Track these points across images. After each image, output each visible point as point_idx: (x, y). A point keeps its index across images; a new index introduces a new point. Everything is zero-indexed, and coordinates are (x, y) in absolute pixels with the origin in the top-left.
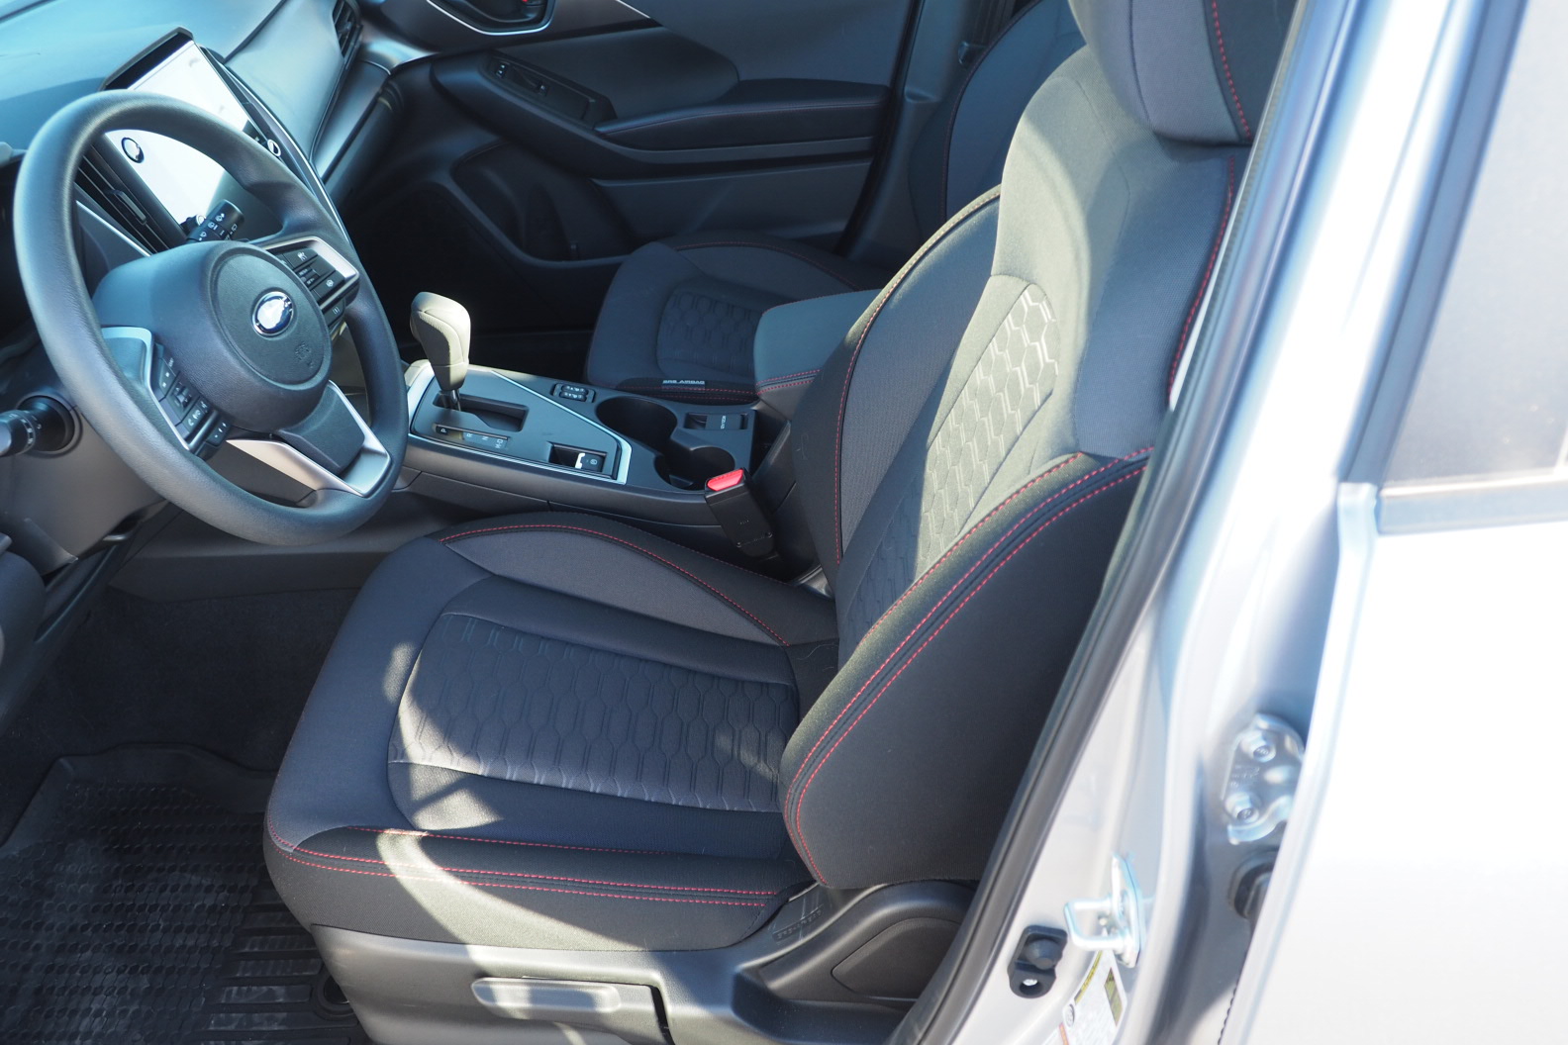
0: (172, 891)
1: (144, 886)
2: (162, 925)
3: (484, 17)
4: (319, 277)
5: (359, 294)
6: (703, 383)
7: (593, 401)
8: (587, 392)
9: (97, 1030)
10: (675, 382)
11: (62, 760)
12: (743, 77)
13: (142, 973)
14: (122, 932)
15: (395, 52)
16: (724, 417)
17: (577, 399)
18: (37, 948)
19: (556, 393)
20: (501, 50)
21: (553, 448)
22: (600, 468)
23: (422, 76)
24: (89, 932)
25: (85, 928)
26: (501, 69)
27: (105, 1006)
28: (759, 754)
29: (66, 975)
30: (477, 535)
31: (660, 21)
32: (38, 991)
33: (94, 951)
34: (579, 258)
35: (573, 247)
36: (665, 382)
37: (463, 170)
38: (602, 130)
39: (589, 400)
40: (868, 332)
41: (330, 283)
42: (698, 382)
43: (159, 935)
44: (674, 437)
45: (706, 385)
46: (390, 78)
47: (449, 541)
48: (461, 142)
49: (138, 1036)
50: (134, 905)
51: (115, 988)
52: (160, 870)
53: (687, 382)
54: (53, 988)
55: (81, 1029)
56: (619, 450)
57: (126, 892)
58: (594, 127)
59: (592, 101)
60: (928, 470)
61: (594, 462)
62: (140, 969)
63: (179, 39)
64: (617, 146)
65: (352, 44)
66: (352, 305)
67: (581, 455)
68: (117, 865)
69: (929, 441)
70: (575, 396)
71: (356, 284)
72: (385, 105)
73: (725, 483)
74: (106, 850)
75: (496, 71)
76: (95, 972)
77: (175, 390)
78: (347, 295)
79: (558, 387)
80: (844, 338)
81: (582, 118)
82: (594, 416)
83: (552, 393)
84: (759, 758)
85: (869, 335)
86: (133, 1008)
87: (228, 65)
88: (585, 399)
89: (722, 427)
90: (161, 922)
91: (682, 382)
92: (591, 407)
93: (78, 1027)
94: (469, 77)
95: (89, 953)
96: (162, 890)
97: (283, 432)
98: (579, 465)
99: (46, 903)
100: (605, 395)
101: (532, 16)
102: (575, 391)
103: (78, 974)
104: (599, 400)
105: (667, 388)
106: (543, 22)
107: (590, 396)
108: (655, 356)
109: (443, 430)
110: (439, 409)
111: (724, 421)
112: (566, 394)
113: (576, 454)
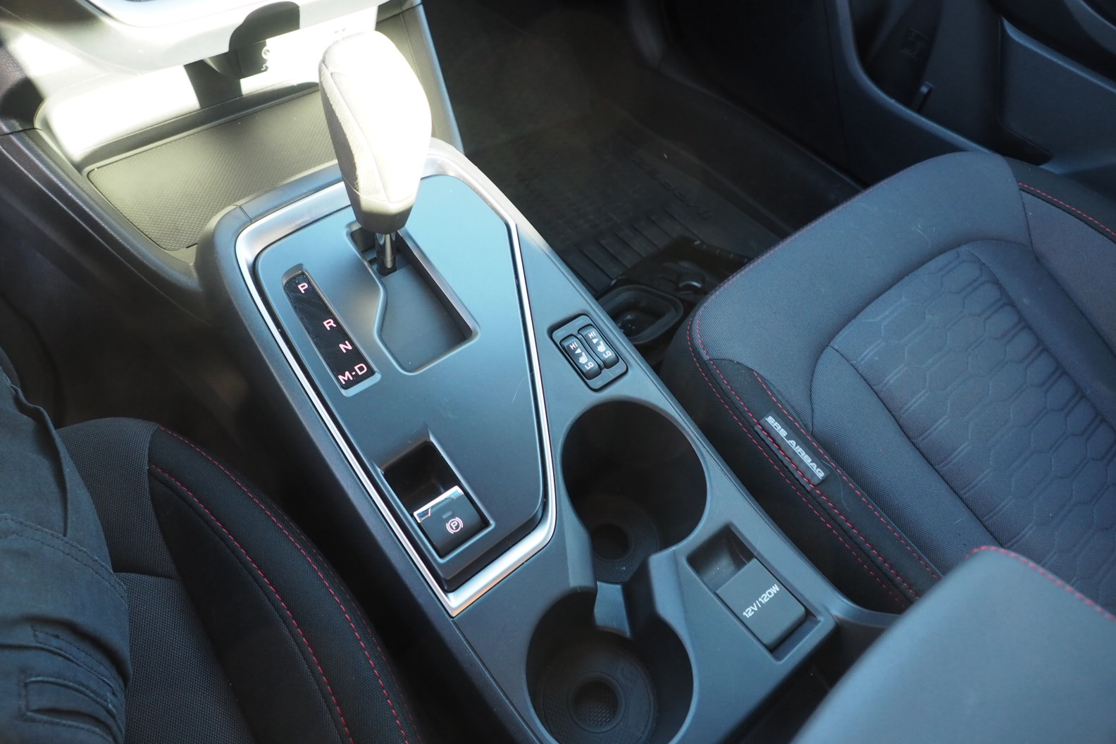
6: (820, 476)
7: (601, 389)
8: (613, 362)
17: (580, 368)
19: (559, 334)
21: (425, 442)
34: (921, 110)
35: (924, 90)
36: (771, 420)
39: (597, 382)
44: (659, 564)
53: (799, 450)
56: (529, 527)
67: (454, 492)
70: (584, 359)
79: (581, 321)
83: (553, 330)
88: (596, 373)
89: (749, 612)
92: (586, 399)
98: (423, 512)
102: (599, 344)
104: (620, 390)
105: (765, 436)
107: (608, 374)
108: (832, 337)
109: (302, 287)
110: (350, 248)
111: (765, 598)
112: (574, 344)
113: (451, 481)
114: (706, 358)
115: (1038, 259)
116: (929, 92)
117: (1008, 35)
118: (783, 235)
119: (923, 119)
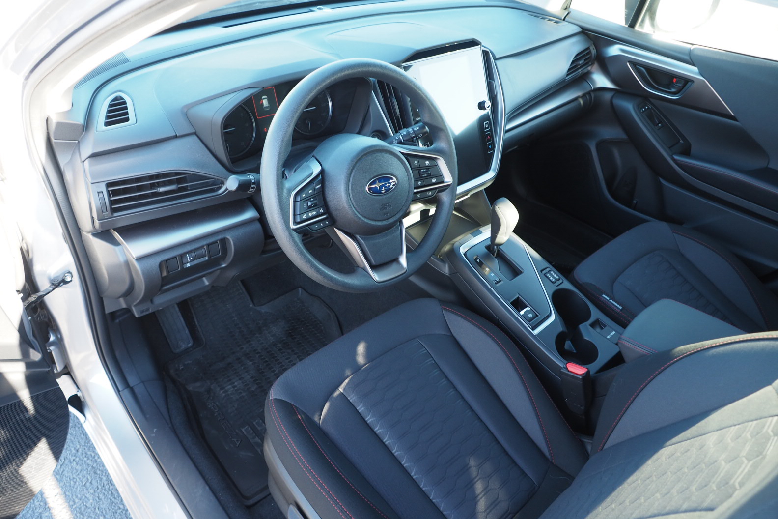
0: (289, 362)
1: (284, 352)
2: (277, 371)
3: (650, 82)
4: (431, 175)
5: (447, 190)
6: (621, 308)
7: (558, 286)
8: (559, 280)
9: (229, 392)
10: (608, 299)
11: (300, 289)
12: (771, 166)
13: (257, 384)
14: (265, 364)
15: (601, 81)
16: (614, 332)
17: (551, 281)
18: (242, 348)
19: (544, 272)
20: (651, 99)
21: (518, 297)
22: (530, 320)
23: (608, 96)
24: (257, 356)
25: (258, 353)
26: (645, 108)
27: (238, 386)
28: (488, 508)
29: (240, 365)
30: (457, 314)
31: (738, 119)
32: (230, 364)
33: (253, 364)
34: (634, 209)
35: (635, 202)
36: (604, 296)
37: (602, 146)
38: (676, 157)
39: (557, 284)
40: (686, 357)
41: (434, 180)
42: (618, 306)
43: (272, 374)
44: (581, 327)
45: (621, 310)
46: (592, 91)
47: (445, 309)
48: (609, 132)
49: (236, 406)
50: (276, 357)
51: (246, 382)
52: (293, 351)
53: (613, 302)
54: (233, 366)
55: (226, 388)
56: (548, 317)
57: (279, 350)
58: (673, 154)
59: (681, 141)
60: (650, 462)
61: (530, 315)
62: (258, 382)
63: (473, 43)
64: (680, 169)
65: (580, 70)
66: (441, 193)
67: (528, 308)
68: (285, 338)
69: (668, 443)
70: (551, 278)
71: (449, 185)
72: (580, 103)
73: (577, 370)
74: (287, 330)
75: (642, 108)
76: (246, 372)
77: (311, 198)
78: (440, 189)
79: (548, 269)
80: (674, 349)
81: (670, 148)
82: (551, 293)
83: (542, 271)
84: (485, 510)
85: (684, 359)
86: (244, 394)
87: (496, 61)
88: (555, 282)
89: (608, 337)
90: (277, 370)
91: (611, 301)
92: (554, 288)
93: (226, 386)
94: (628, 106)
95: (251, 363)
96: (287, 359)
97: (358, 237)
98: (522, 312)
99: (257, 335)
100: (567, 285)
101: (673, 90)
102: (554, 275)
103: (242, 368)
104: (561, 287)
105: (603, 299)
106: (676, 95)
107: (558, 283)
108: (617, 278)
109: (478, 261)
110: (486, 250)
111: (612, 334)
112: (548, 275)
113: (526, 306)
114: (581, 283)
115: (682, 255)
116: (636, 203)
117: (663, 184)
118: (583, 258)
119: (637, 213)
